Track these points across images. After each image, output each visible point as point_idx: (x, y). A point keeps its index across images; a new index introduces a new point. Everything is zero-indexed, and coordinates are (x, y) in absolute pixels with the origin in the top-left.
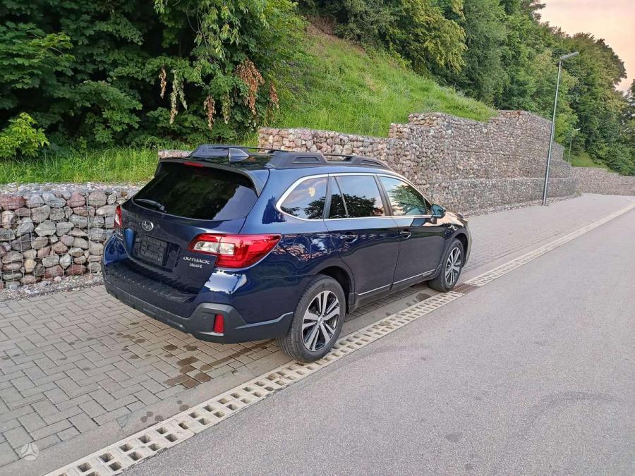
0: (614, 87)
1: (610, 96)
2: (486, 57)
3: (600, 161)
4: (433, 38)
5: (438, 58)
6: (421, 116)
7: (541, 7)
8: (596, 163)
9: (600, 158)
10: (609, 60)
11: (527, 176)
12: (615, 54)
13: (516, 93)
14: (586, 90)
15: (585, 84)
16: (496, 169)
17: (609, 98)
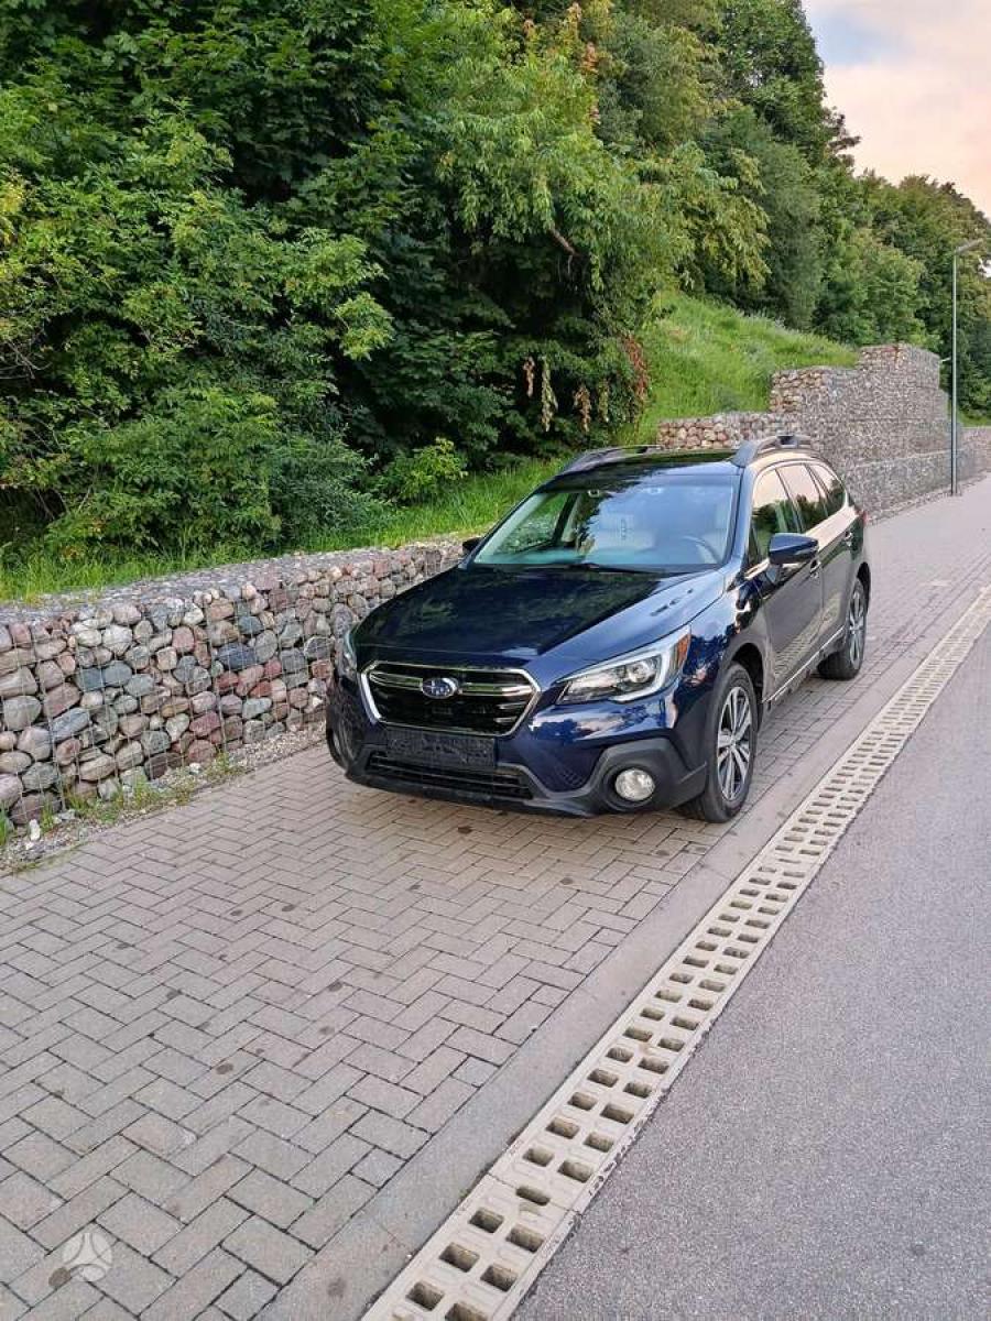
0: (982, 270)
1: (981, 289)
2: (793, 252)
3: (978, 413)
4: (713, 232)
5: (725, 266)
6: (794, 375)
7: (852, 142)
8: (971, 417)
9: (977, 407)
10: (970, 221)
11: (918, 451)
12: (977, 210)
13: (833, 305)
14: (940, 283)
15: (937, 272)
16: (885, 445)
17: (979, 293)
